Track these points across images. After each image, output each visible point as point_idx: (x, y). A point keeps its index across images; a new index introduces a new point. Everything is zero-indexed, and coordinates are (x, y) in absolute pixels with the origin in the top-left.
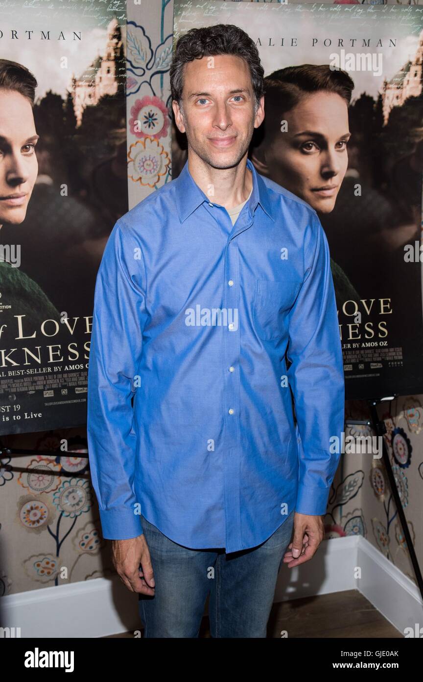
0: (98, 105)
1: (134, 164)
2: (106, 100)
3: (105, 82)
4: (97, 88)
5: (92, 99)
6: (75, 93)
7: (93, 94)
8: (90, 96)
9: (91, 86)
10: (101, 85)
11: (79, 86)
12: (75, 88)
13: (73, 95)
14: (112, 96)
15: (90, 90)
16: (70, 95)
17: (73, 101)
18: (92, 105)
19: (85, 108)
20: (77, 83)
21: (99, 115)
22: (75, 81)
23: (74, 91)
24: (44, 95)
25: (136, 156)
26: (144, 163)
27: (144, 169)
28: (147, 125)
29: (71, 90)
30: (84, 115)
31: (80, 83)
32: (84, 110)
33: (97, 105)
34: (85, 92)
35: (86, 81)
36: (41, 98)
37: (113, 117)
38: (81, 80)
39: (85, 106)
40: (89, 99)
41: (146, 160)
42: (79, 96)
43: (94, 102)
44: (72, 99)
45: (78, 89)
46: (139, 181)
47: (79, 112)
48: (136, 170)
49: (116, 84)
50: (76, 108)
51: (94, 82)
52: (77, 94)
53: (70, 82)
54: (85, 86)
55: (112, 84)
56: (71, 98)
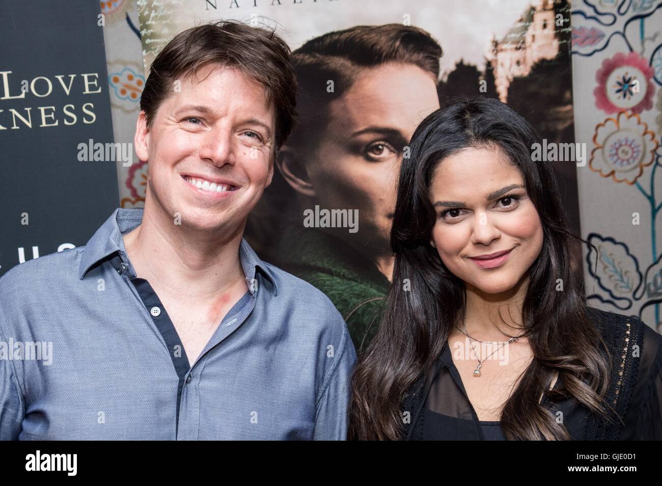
0: (530, 75)
1: (603, 153)
2: (542, 66)
3: (540, 41)
4: (528, 50)
5: (521, 67)
6: (496, 61)
7: (522, 61)
8: (518, 63)
9: (520, 48)
10: (535, 46)
11: (502, 50)
12: (496, 53)
13: (493, 64)
14: (551, 61)
15: (518, 55)
16: (489, 64)
17: (494, 72)
18: (522, 75)
19: (512, 80)
20: (499, 47)
21: (533, 88)
22: (496, 44)
23: (495, 58)
24: (452, 68)
25: (606, 140)
26: (617, 149)
27: (619, 158)
28: (621, 94)
29: (490, 57)
30: (510, 90)
31: (504, 46)
32: (511, 84)
33: (528, 75)
34: (511, 59)
35: (513, 43)
36: (449, 72)
37: (553, 91)
38: (505, 41)
39: (511, 78)
40: (517, 67)
41: (621, 145)
42: (502, 64)
43: (524, 71)
44: (493, 69)
45: (501, 56)
46: (611, 178)
47: (502, 88)
48: (606, 161)
49: (556, 43)
50: (497, 82)
51: (524, 42)
52: (500, 61)
53: (489, 46)
54: (511, 49)
55: (551, 44)
56: (491, 68)
